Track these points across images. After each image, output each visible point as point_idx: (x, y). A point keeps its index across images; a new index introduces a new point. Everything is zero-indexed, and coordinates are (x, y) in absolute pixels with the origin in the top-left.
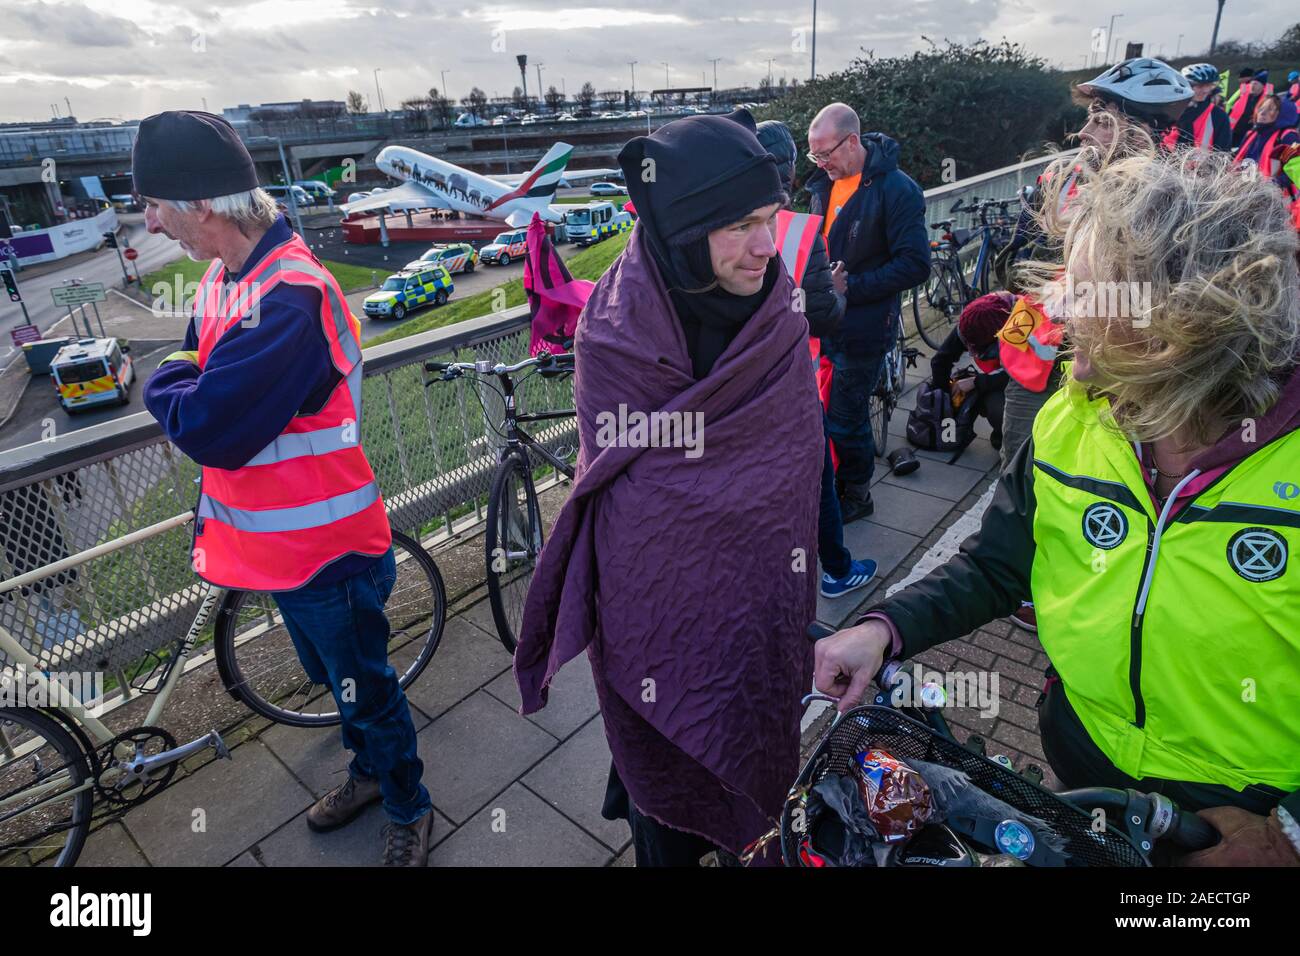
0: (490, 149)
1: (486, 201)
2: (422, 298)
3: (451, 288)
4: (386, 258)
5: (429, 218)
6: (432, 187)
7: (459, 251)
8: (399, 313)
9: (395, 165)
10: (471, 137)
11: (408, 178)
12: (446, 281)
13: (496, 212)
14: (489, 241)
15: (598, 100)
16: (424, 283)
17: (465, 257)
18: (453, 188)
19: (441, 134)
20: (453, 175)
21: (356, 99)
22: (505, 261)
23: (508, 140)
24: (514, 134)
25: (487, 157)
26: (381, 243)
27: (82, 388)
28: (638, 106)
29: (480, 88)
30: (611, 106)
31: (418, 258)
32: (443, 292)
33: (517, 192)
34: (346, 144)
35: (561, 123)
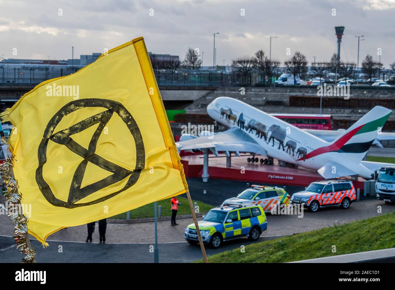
0: (304, 106)
1: (300, 151)
2: (238, 232)
3: (265, 227)
4: (205, 192)
5: (246, 161)
6: (253, 135)
7: (274, 194)
8: (217, 242)
9: (223, 113)
10: (289, 94)
11: (233, 125)
12: (262, 219)
13: (308, 162)
14: (302, 188)
16: (242, 218)
17: (278, 199)
18: (272, 137)
19: (263, 90)
20: (274, 126)
21: (193, 56)
22: (315, 207)
23: (324, 99)
26: (201, 179)
29: (302, 53)
31: (236, 195)
32: (257, 228)
33: (330, 146)
34: (180, 92)
35: (375, 88)
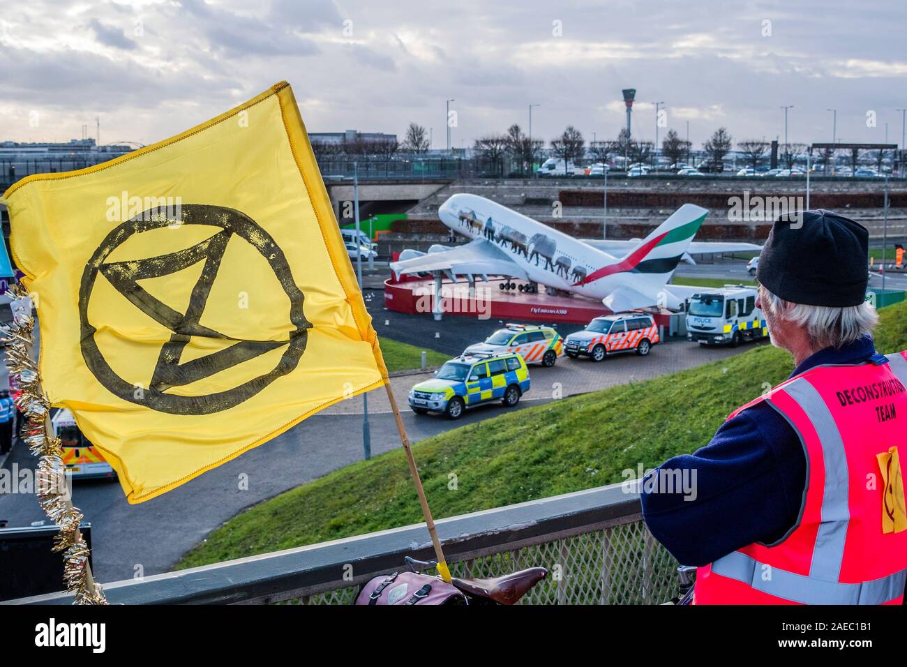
0: (581, 205)
1: (577, 273)
2: (487, 394)
3: (527, 385)
4: (437, 335)
5: (498, 288)
6: (507, 249)
7: (540, 336)
8: (456, 410)
9: (462, 218)
10: (558, 187)
11: (478, 235)
12: (522, 375)
13: (590, 288)
14: (579, 325)
15: (734, 151)
16: (493, 374)
17: (546, 344)
18: (534, 252)
19: (521, 182)
21: (416, 134)
22: (599, 355)
23: (609, 195)
24: (617, 188)
25: (579, 215)
26: (432, 316)
27: (77, 454)
28: (790, 161)
29: (576, 128)
30: (753, 160)
31: (483, 340)
32: (516, 388)
33: (620, 264)
34: (398, 187)
35: (682, 178)
